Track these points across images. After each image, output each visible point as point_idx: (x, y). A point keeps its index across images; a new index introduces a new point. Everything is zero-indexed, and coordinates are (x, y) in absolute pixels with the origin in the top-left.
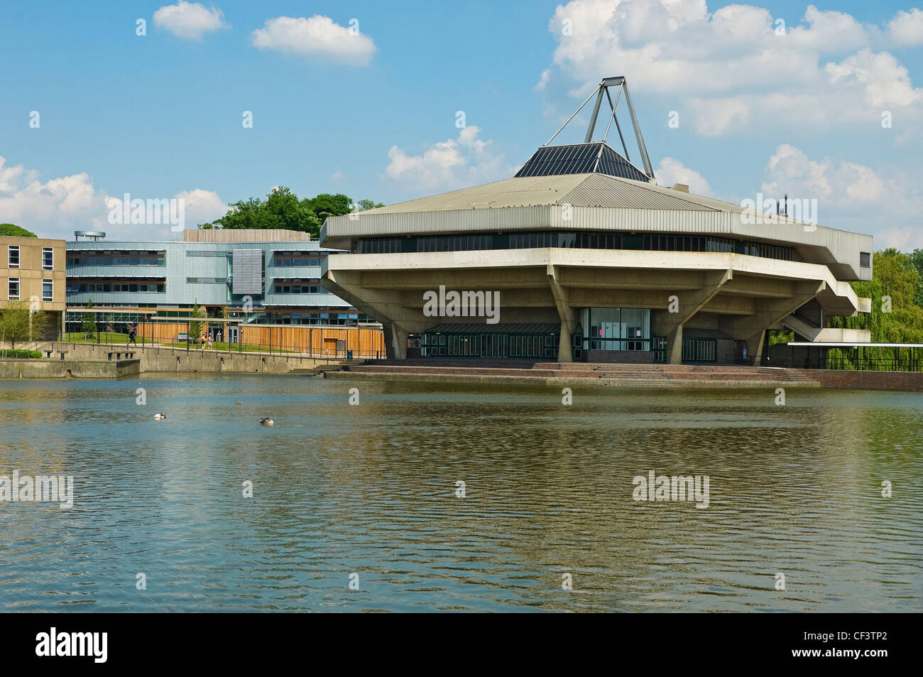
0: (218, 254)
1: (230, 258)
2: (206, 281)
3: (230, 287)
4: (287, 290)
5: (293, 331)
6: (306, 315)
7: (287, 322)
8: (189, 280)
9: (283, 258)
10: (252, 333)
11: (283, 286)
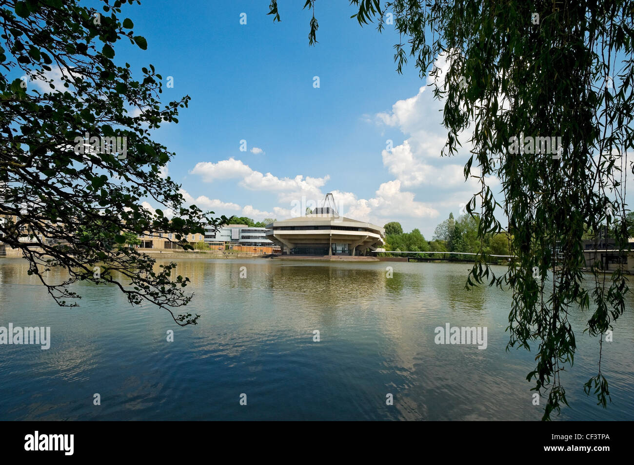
0: (228, 230)
1: (231, 231)
2: (225, 236)
3: (231, 237)
4: (245, 238)
5: (245, 247)
6: (249, 244)
7: (245, 245)
8: (221, 236)
9: (243, 231)
10: (236, 248)
11: (243, 237)
